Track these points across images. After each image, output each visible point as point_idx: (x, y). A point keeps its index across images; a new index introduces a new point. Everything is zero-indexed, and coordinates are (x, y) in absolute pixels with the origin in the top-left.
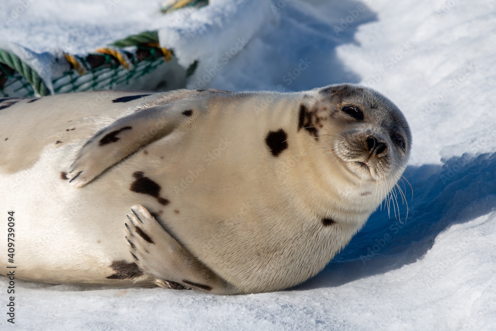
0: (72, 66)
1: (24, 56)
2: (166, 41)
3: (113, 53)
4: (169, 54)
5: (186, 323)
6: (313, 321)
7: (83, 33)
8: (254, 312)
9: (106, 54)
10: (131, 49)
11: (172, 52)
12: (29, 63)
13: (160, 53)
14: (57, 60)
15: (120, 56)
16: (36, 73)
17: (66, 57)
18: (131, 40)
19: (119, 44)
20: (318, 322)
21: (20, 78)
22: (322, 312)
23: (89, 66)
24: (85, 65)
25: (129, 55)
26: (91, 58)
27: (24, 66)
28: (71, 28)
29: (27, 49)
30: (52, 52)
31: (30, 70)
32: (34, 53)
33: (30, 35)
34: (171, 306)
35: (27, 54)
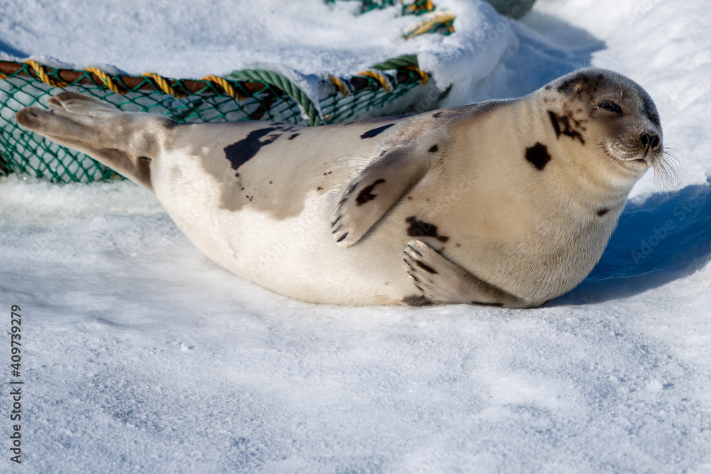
0: (337, 88)
1: (293, 78)
2: (425, 65)
3: (375, 75)
4: (427, 77)
5: (489, 336)
6: (612, 333)
7: (334, 57)
8: (554, 325)
9: (368, 77)
10: (392, 72)
11: (430, 75)
12: (298, 85)
13: (418, 76)
14: (323, 81)
15: (382, 79)
16: (305, 95)
17: (331, 78)
18: (391, 64)
19: (378, 67)
20: (617, 335)
21: (287, 99)
22: (618, 325)
23: (353, 88)
24: (350, 88)
25: (391, 78)
26: (355, 80)
27: (293, 87)
28: (321, 52)
29: (296, 71)
30: (318, 74)
31: (299, 92)
32: (302, 75)
33: (283, 58)
34: (471, 319)
35: (296, 76)
